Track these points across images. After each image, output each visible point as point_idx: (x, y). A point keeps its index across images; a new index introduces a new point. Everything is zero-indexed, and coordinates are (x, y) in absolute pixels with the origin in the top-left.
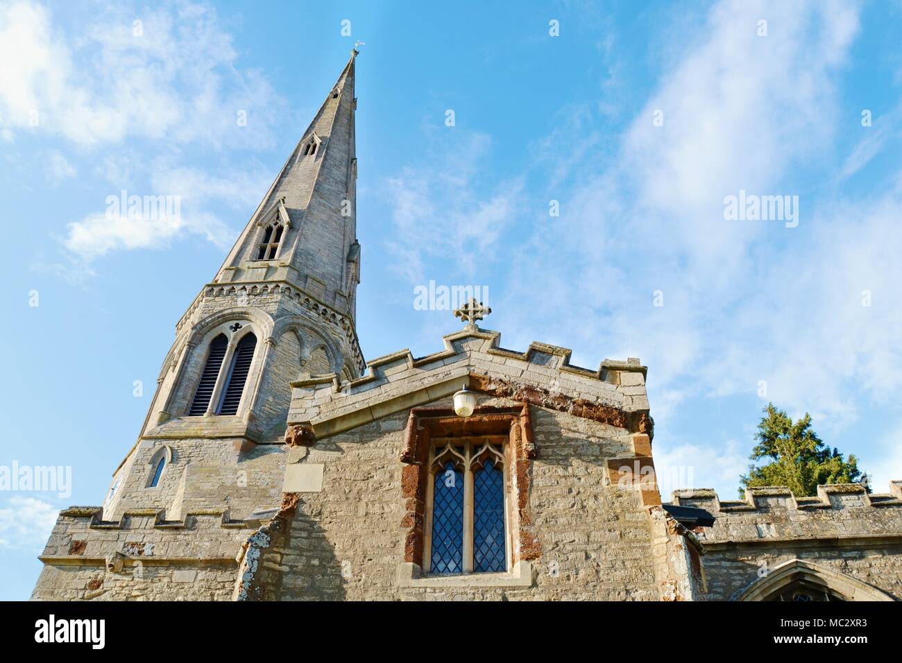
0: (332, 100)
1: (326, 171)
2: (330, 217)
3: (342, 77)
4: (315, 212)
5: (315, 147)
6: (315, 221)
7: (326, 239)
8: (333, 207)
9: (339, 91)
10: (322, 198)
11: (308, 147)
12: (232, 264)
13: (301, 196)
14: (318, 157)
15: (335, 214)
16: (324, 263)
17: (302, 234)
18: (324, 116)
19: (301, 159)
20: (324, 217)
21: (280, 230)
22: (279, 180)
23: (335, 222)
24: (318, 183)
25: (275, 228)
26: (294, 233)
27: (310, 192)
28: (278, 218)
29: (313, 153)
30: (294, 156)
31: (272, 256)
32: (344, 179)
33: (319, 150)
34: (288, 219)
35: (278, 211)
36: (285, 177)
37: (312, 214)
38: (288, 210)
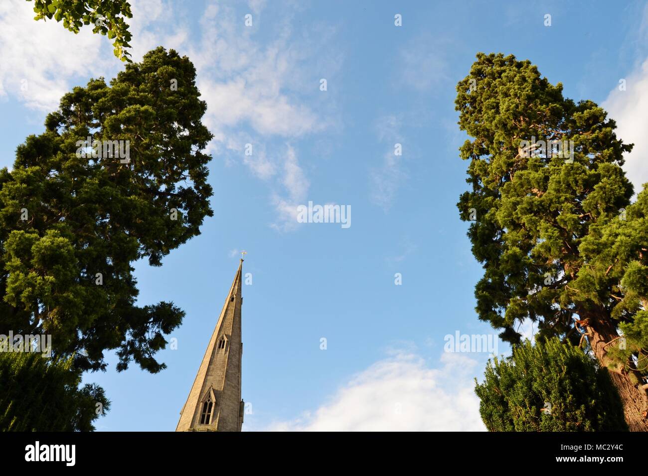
0: (231, 303)
1: (230, 360)
2: (232, 393)
3: (236, 282)
4: (226, 391)
5: (224, 342)
6: (226, 398)
7: (231, 408)
8: (233, 385)
9: (235, 296)
10: (228, 381)
11: (221, 342)
12: (191, 427)
13: (219, 381)
14: (226, 351)
15: (234, 389)
16: (230, 423)
17: (221, 408)
18: (228, 317)
19: (218, 351)
20: (229, 393)
21: (211, 404)
22: (208, 367)
23: (234, 394)
24: (227, 371)
25: (208, 403)
26: (217, 408)
27: (223, 378)
28: (210, 397)
29: (223, 347)
30: (214, 348)
31: (207, 422)
32: (237, 363)
33: (226, 346)
34: (215, 400)
35: (210, 393)
36: (211, 365)
37: (225, 393)
38: (214, 390)
